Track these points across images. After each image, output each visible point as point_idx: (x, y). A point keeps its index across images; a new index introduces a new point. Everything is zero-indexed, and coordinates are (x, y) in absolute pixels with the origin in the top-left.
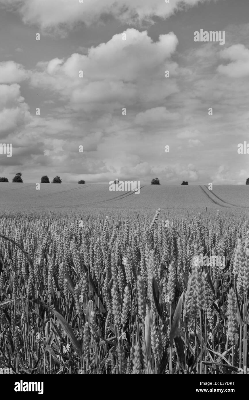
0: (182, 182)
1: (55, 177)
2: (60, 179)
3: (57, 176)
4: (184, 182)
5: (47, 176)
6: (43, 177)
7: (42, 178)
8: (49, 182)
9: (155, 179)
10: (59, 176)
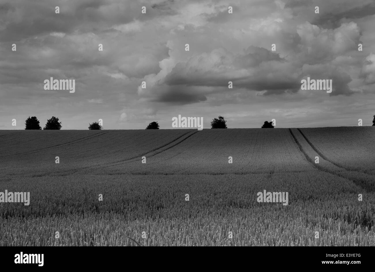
0: (263, 124)
1: (50, 118)
2: (59, 121)
3: (53, 117)
4: (266, 123)
5: (36, 118)
6: (29, 119)
7: (27, 121)
8: (39, 128)
9: (219, 119)
10: (56, 117)
